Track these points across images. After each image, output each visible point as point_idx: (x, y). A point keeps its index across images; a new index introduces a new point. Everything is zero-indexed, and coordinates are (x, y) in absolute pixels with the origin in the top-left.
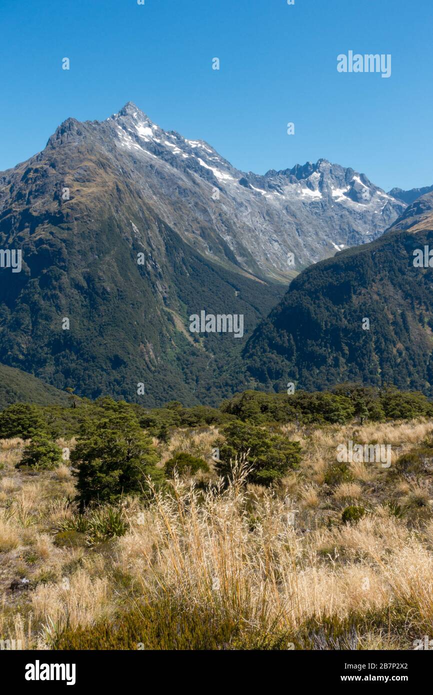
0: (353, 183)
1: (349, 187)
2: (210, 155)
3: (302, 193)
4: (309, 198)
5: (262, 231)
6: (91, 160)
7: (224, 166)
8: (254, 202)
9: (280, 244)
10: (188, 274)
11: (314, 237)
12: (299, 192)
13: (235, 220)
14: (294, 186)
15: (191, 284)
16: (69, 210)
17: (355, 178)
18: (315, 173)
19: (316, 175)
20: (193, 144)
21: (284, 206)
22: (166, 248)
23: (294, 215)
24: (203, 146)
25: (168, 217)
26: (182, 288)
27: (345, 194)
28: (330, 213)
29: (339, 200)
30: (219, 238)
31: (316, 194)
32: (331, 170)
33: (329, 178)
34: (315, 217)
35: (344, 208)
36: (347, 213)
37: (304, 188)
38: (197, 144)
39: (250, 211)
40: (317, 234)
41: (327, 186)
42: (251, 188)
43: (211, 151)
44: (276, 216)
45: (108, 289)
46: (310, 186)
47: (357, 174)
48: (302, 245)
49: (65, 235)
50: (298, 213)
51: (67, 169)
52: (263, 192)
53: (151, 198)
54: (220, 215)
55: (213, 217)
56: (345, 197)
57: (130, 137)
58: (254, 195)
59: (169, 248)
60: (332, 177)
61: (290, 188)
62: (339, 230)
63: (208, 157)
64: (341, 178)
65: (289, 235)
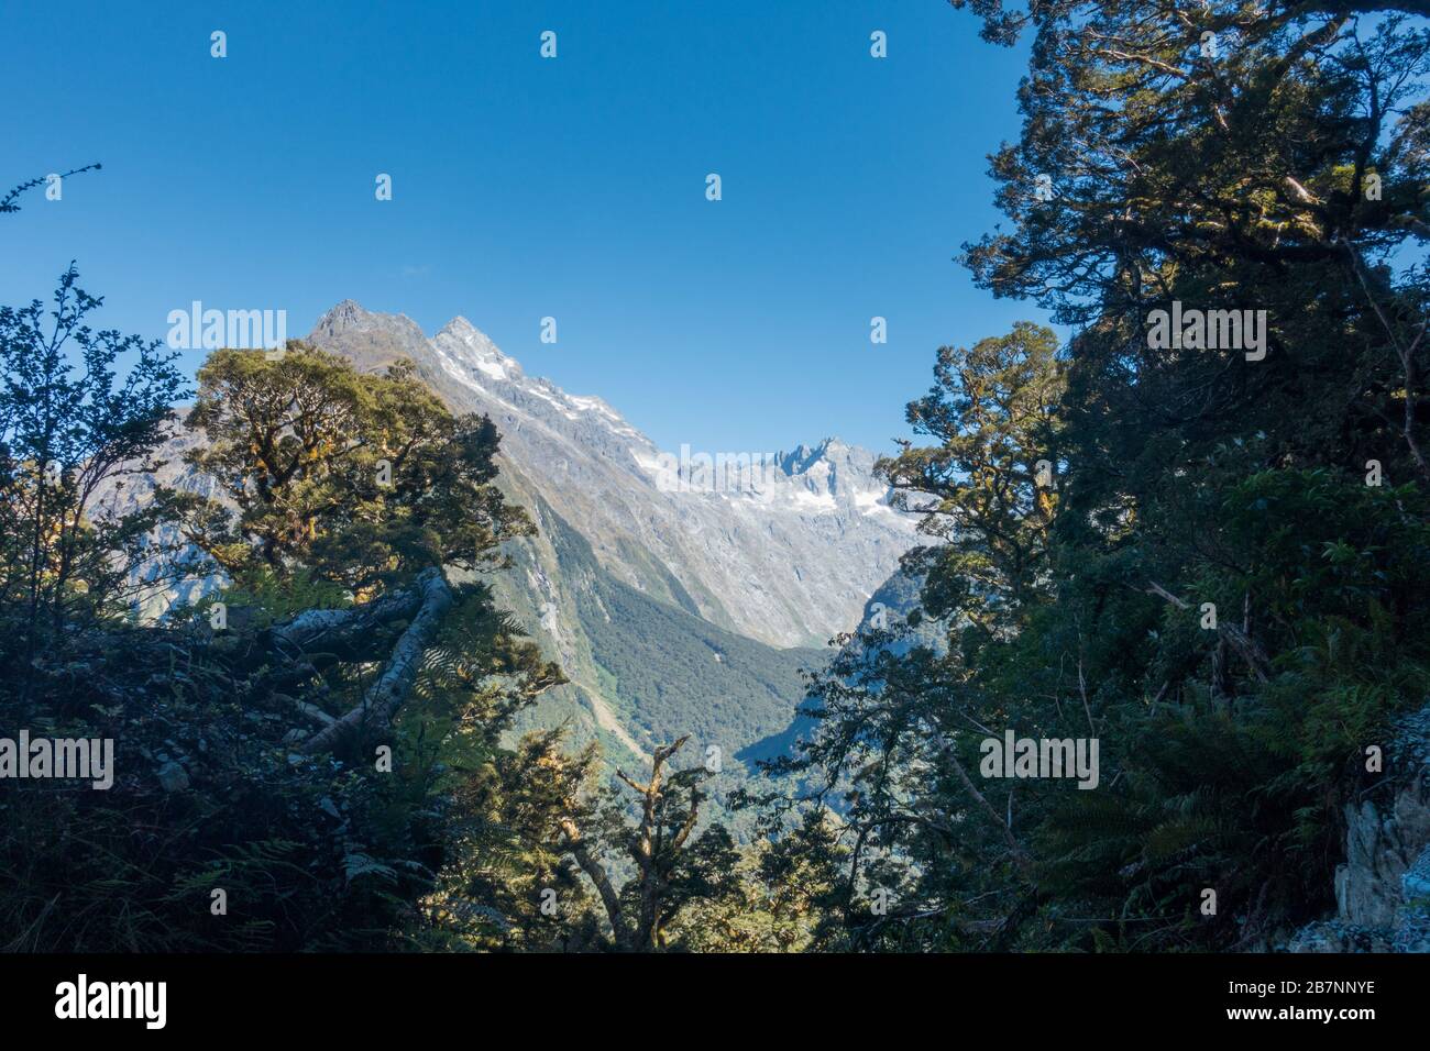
1: (886, 489)
2: (614, 424)
3: (796, 499)
4: (812, 508)
5: (729, 565)
7: (645, 446)
8: (708, 511)
9: (766, 594)
10: (607, 618)
11: (830, 583)
12: (791, 497)
13: (682, 534)
14: (781, 485)
15: (618, 634)
18: (818, 463)
19: (821, 467)
20: (582, 404)
21: (764, 523)
23: (784, 539)
24: (602, 408)
27: (879, 502)
28: (853, 536)
29: (869, 513)
30: (655, 562)
31: (825, 502)
32: (848, 458)
33: (846, 473)
34: (826, 544)
35: (882, 527)
36: (888, 536)
37: (800, 490)
38: (589, 405)
39: (701, 527)
40: (834, 577)
41: (845, 487)
43: (617, 418)
44: (754, 540)
46: (812, 486)
48: (809, 598)
50: (793, 536)
54: (652, 520)
55: (640, 523)
56: (880, 508)
57: (462, 369)
58: (707, 498)
59: (564, 557)
60: (850, 469)
62: (876, 570)
63: (611, 428)
64: (870, 472)
65: (780, 577)
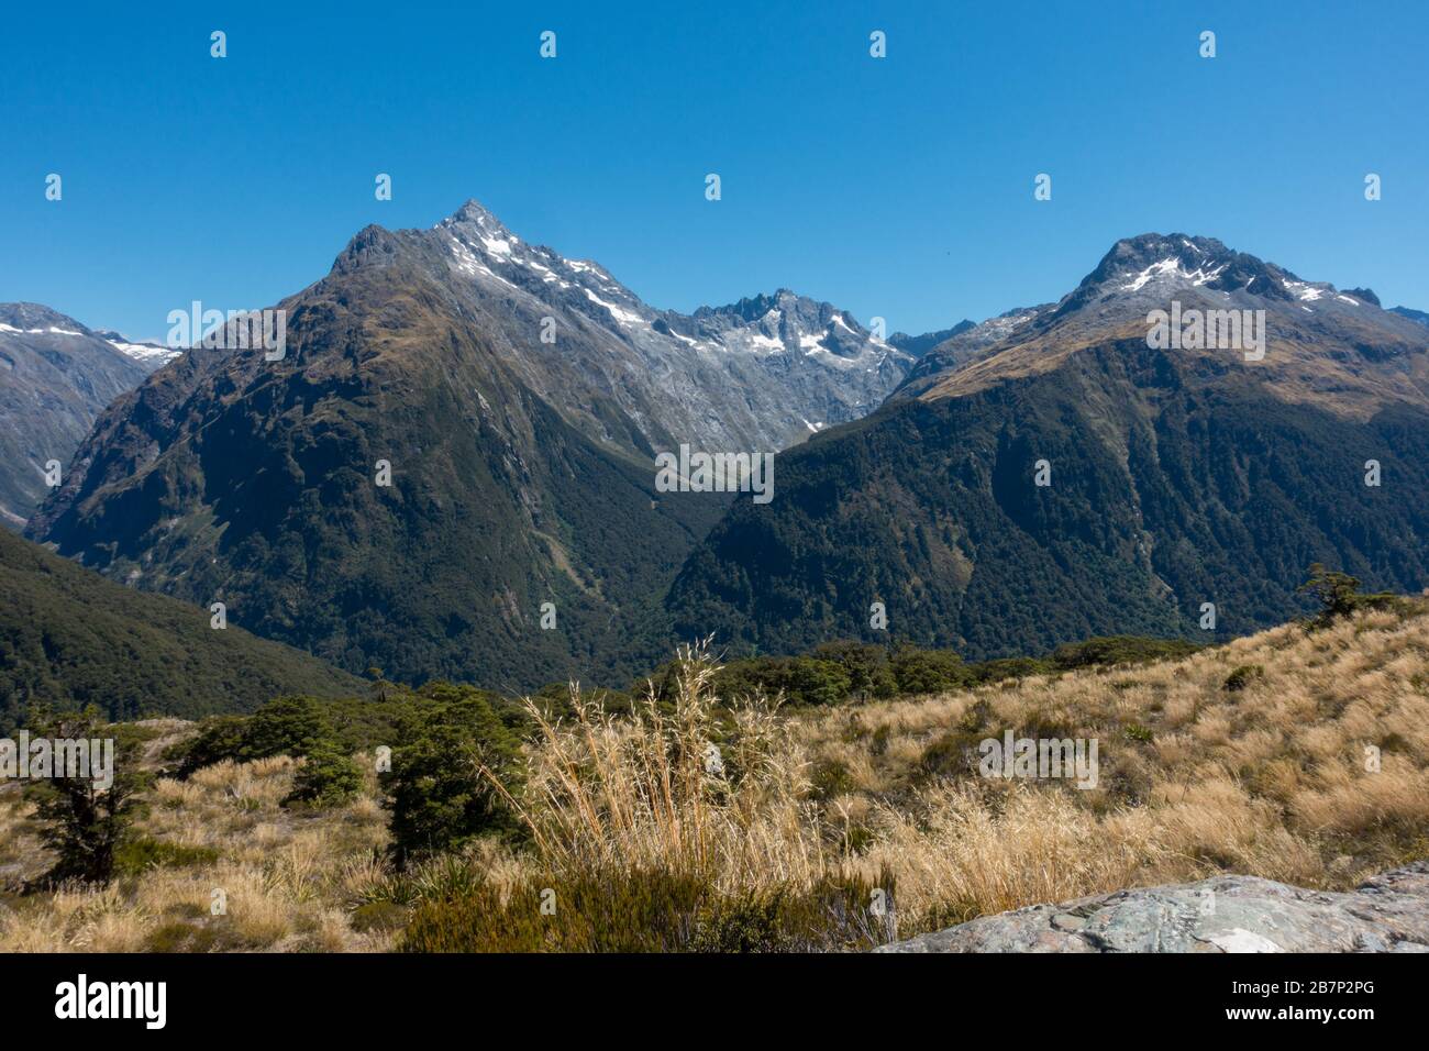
0: (831, 326)
1: (826, 333)
2: (605, 284)
3: (753, 342)
4: (765, 349)
5: (691, 402)
6: (408, 293)
7: (628, 302)
8: (677, 357)
9: (721, 424)
10: (573, 475)
11: (775, 411)
12: (748, 340)
13: (648, 386)
14: (740, 331)
15: (579, 490)
16: (372, 375)
17: (835, 318)
18: (772, 311)
19: (774, 314)
20: (577, 267)
21: (725, 363)
22: (536, 434)
23: (741, 377)
24: (593, 270)
25: (538, 383)
26: (564, 498)
27: (820, 343)
28: (798, 373)
29: (811, 353)
30: (622, 415)
31: (776, 345)
32: (797, 306)
33: (794, 319)
34: (775, 380)
35: (820, 365)
36: (825, 373)
37: (757, 334)
38: (583, 267)
39: (671, 371)
40: (779, 406)
41: (792, 331)
42: (672, 335)
43: (605, 278)
44: (714, 379)
45: (440, 504)
46: (766, 331)
47: (837, 313)
48: (757, 424)
49: (364, 414)
50: (748, 373)
51: (368, 309)
52: (692, 342)
53: (510, 353)
54: (623, 378)
55: (612, 383)
56: (820, 348)
57: (473, 256)
58: (678, 346)
60: (798, 316)
61: (734, 334)
63: (601, 287)
64: (813, 318)
65: (735, 409)
